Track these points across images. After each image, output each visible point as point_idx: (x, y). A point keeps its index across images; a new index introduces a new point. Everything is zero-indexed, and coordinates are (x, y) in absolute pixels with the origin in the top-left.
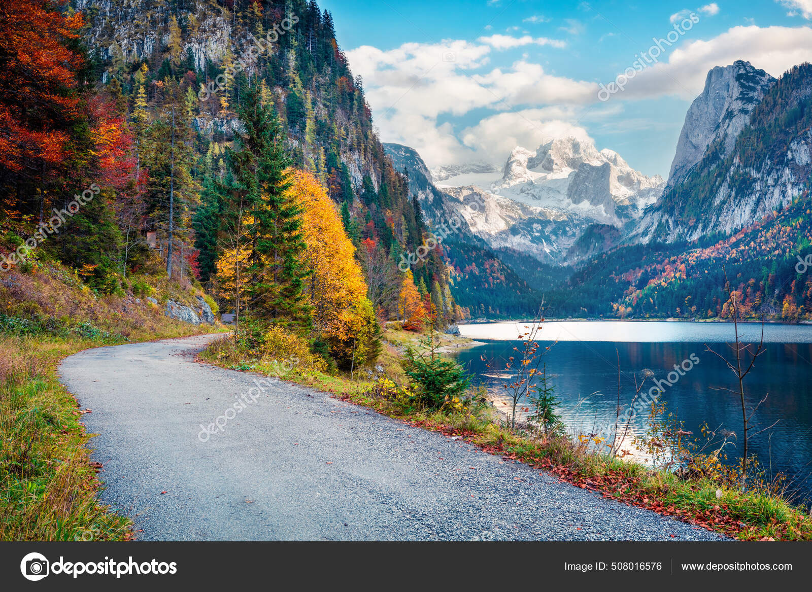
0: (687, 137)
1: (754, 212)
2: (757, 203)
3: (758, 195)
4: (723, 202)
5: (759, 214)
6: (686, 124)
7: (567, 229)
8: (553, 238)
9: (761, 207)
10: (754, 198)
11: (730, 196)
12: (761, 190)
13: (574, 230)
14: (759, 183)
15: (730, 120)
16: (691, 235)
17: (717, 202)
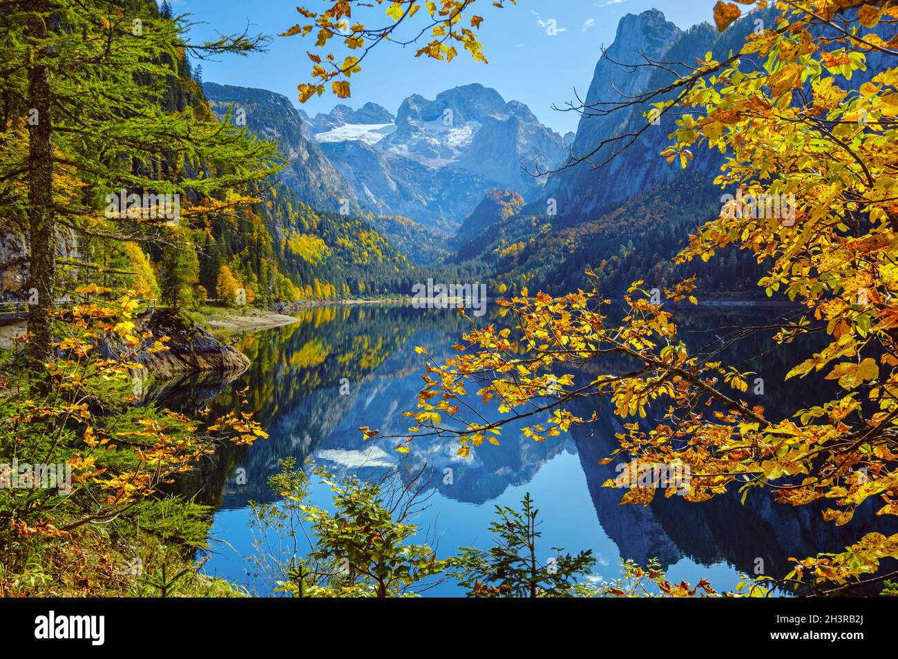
0: (596, 94)
1: (644, 183)
2: (647, 175)
3: (648, 165)
4: (618, 172)
5: (648, 186)
6: (594, 79)
7: (468, 193)
8: (452, 203)
9: (650, 179)
10: (644, 169)
11: (623, 164)
12: (651, 161)
13: (475, 195)
14: (650, 152)
15: (635, 79)
16: (586, 206)
17: (612, 172)
